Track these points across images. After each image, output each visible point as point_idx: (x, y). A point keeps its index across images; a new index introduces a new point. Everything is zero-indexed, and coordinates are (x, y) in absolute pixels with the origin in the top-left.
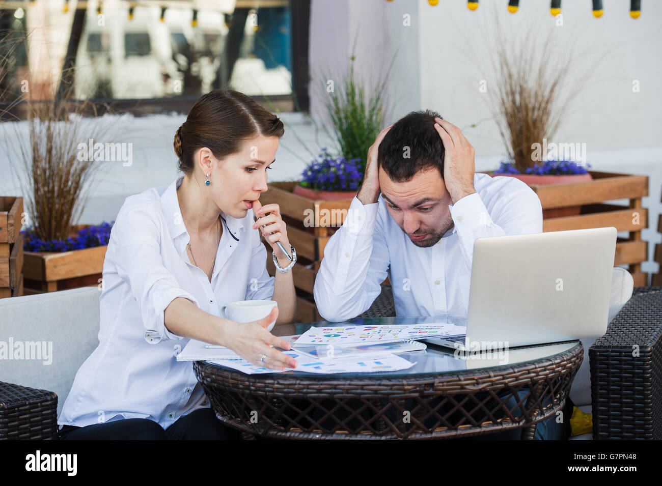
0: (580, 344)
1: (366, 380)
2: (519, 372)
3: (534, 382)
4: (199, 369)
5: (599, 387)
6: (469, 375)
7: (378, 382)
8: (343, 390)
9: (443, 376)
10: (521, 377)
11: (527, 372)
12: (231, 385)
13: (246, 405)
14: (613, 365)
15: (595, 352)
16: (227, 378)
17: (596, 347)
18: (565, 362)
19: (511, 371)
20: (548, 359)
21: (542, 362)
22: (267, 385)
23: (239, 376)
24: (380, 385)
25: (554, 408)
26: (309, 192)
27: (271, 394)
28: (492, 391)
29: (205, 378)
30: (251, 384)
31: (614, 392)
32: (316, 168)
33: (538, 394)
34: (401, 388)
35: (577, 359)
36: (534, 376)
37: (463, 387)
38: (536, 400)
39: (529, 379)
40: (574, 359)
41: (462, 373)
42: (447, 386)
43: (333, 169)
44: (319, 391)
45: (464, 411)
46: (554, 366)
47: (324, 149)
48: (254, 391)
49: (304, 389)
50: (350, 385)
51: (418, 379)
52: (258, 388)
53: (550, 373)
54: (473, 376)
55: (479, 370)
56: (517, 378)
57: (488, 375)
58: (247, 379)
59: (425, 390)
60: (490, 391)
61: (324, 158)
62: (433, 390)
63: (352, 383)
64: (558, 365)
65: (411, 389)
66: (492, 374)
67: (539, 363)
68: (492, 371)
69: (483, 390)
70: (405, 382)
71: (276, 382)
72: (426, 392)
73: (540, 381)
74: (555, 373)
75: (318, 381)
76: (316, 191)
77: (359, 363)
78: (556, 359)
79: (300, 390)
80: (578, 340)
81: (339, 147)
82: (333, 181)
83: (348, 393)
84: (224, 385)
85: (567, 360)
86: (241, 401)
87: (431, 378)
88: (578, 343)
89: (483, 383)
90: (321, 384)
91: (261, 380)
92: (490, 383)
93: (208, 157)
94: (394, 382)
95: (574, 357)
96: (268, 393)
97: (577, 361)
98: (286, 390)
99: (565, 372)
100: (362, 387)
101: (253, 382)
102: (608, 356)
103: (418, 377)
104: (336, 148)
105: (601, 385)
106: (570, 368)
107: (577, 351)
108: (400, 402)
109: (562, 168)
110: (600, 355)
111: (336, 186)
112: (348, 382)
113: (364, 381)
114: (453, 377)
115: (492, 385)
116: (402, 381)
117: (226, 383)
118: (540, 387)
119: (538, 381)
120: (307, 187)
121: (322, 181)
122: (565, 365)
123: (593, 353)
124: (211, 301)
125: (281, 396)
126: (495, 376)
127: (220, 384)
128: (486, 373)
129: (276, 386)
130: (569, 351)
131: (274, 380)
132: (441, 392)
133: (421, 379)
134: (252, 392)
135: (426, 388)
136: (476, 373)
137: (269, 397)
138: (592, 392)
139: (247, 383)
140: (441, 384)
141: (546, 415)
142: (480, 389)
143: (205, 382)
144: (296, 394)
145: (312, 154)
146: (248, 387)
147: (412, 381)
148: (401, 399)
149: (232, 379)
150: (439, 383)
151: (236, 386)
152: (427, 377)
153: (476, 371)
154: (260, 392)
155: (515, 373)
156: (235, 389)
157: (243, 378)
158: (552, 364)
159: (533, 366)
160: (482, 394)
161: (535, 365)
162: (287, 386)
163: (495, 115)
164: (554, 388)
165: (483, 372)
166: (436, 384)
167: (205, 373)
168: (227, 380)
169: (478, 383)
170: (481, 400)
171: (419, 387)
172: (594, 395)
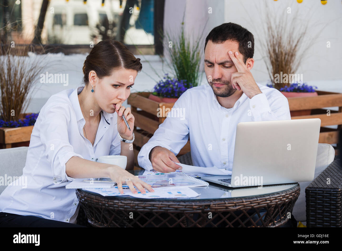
0: (298, 185)
1: (171, 202)
2: (260, 200)
3: (269, 206)
4: (78, 194)
5: (311, 211)
6: (231, 201)
7: (178, 203)
8: (158, 207)
9: (215, 201)
10: (261, 203)
11: (265, 200)
12: (95, 203)
13: (103, 215)
14: (319, 198)
15: (309, 190)
16: (93, 199)
17: (310, 188)
18: (288, 195)
19: (256, 199)
20: (278, 193)
21: (274, 195)
22: (115, 203)
23: (100, 198)
24: (179, 205)
25: (281, 221)
26: (157, 98)
27: (117, 208)
28: (244, 211)
29: (81, 199)
30: (106, 202)
31: (319, 214)
32: (162, 84)
33: (272, 213)
34: (191, 207)
35: (296, 194)
36: (269, 203)
37: (227, 207)
38: (270, 217)
39: (266, 204)
40: (293, 194)
41: (227, 199)
42: (218, 206)
43: (171, 86)
44: (144, 208)
45: (228, 222)
46: (281, 197)
47: (167, 74)
48: (107, 206)
49: (135, 206)
50: (162, 204)
51: (201, 202)
52: (110, 205)
53: (279, 201)
54: (233, 201)
55: (237, 198)
56: (259, 203)
57: (242, 201)
58: (104, 200)
59: (205, 208)
60: (243, 210)
61: (167, 79)
62: (210, 209)
63: (163, 203)
64: (284, 197)
65: (196, 208)
66: (244, 201)
67: (272, 195)
68: (244, 199)
69: (239, 209)
70: (193, 204)
71: (120, 202)
72: (205, 210)
73: (273, 206)
74: (282, 201)
75: (144, 202)
76: (161, 97)
77: (168, 192)
78: (283, 193)
79: (134, 207)
80: (297, 183)
81: (175, 74)
82: (170, 92)
83: (160, 209)
84: (91, 203)
85: (289, 194)
86: (100, 212)
87: (208, 202)
88: (297, 184)
89: (239, 205)
90: (146, 204)
91: (112, 201)
92: (243, 206)
93: (94, 76)
94: (187, 204)
95: (293, 192)
96: (115, 208)
97: (295, 195)
98: (125, 207)
99: (287, 201)
100: (169, 206)
101: (107, 202)
102: (316, 193)
103: (201, 201)
104: (173, 74)
105: (312, 210)
106: (291, 198)
107: (296, 189)
108: (191, 215)
109: (301, 88)
110: (312, 193)
111: (172, 95)
112: (161, 203)
113: (170, 203)
114: (222, 202)
115: (244, 207)
116: (192, 203)
117: (92, 202)
118: (273, 209)
119: (272, 205)
120: (156, 95)
121: (164, 92)
122: (288, 197)
123: (308, 191)
124: (93, 159)
125: (123, 210)
126: (246, 202)
127: (89, 202)
128: (241, 200)
129: (120, 204)
130: (291, 189)
131: (119, 201)
132: (214, 210)
133: (203, 202)
134: (107, 207)
135: (206, 208)
136: (235, 200)
137: (116, 210)
138: (307, 214)
139: (104, 202)
140: (214, 206)
141: (276, 226)
142: (237, 209)
143: (81, 201)
144: (131, 209)
145: (159, 77)
146: (104, 205)
147: (197, 203)
148: (192, 213)
149: (95, 199)
150: (213, 205)
151: (97, 204)
152: (206, 201)
153: (235, 199)
154: (111, 208)
155: (258, 200)
156: (97, 205)
157: (102, 199)
158: (280, 196)
159: (269, 197)
160: (238, 212)
161: (270, 196)
162: (126, 204)
163: (263, 57)
164: (281, 210)
165: (239, 199)
166: (211, 206)
167: (81, 196)
168: (93, 200)
169: (236, 206)
170: (238, 216)
171: (201, 207)
172: (308, 215)
